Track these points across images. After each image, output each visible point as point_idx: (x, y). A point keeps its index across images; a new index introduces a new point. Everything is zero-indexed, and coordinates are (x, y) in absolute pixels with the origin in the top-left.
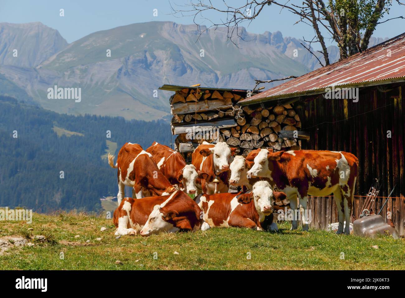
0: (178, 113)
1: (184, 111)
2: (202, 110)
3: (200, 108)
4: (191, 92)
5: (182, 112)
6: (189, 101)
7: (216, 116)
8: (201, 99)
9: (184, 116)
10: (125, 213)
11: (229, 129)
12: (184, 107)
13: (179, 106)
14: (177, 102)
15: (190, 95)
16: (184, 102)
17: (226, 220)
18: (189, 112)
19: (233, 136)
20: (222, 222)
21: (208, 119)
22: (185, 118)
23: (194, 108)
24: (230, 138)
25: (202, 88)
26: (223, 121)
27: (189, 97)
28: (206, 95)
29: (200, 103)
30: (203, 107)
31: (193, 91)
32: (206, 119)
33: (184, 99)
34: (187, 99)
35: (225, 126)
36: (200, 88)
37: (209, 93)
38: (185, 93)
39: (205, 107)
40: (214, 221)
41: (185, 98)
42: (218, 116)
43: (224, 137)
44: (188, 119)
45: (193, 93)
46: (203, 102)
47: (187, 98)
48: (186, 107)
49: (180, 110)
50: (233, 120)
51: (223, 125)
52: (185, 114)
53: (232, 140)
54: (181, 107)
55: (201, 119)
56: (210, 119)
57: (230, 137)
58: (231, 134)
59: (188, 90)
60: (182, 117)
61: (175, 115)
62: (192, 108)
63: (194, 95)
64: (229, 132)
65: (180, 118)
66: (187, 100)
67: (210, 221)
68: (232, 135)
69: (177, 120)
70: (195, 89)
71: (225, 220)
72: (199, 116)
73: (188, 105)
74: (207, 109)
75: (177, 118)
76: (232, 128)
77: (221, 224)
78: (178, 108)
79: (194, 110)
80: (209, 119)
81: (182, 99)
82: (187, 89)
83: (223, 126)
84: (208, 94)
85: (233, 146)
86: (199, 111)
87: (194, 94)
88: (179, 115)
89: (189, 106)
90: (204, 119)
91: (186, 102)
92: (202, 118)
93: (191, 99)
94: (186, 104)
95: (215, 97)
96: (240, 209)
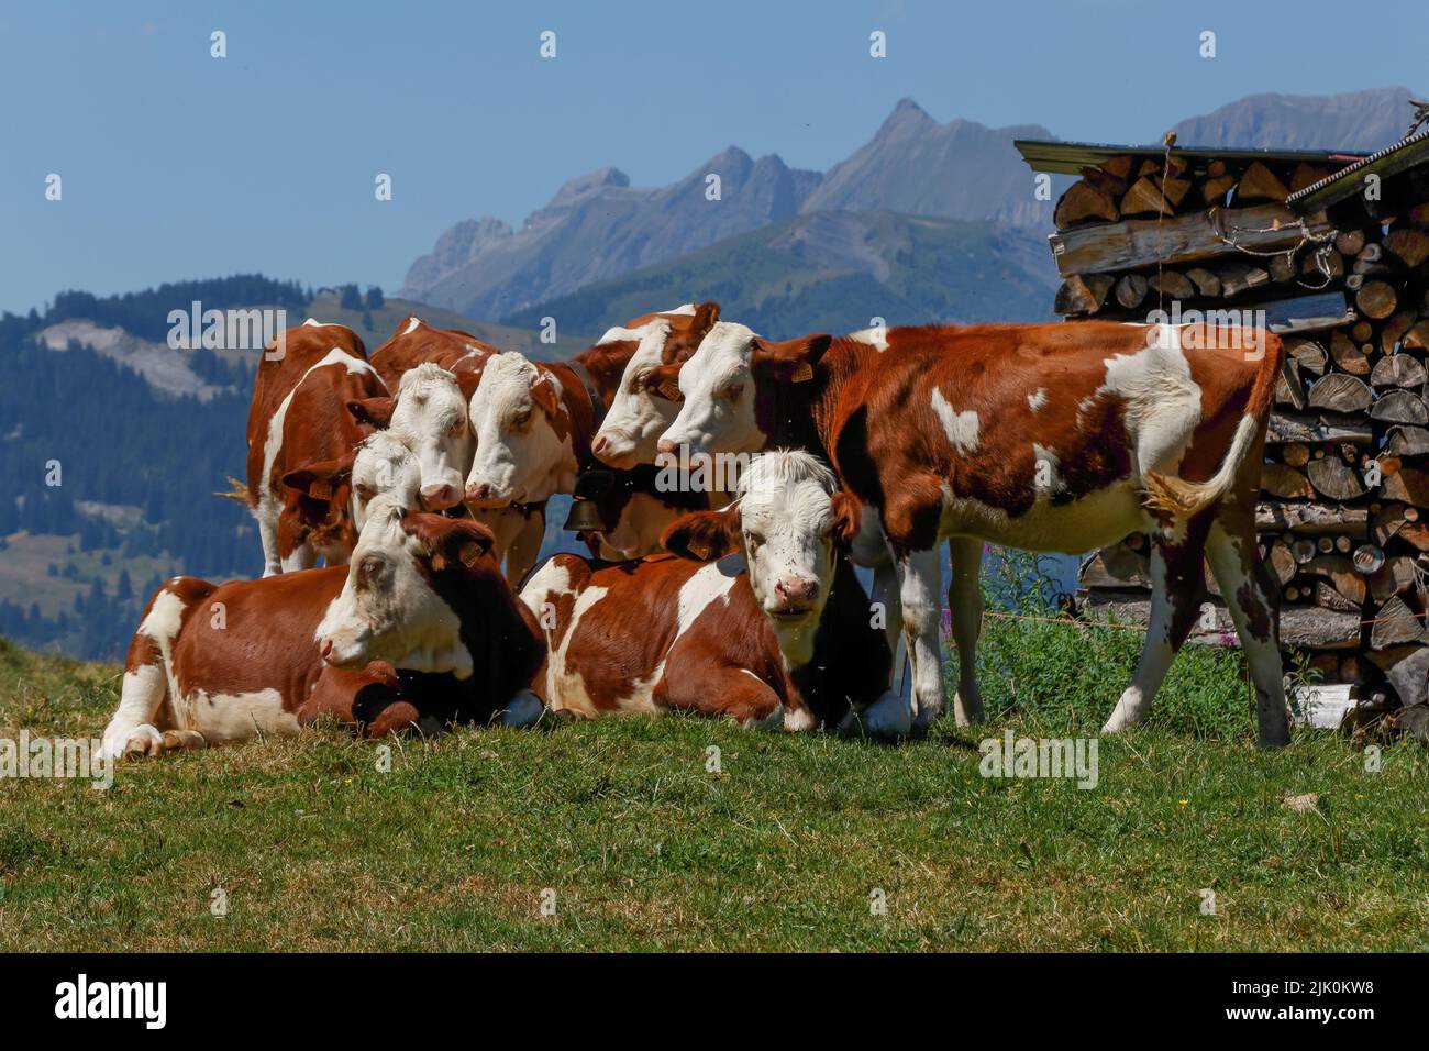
0: (1085, 268)
1: (1110, 259)
2: (1192, 250)
3: (1186, 245)
4: (1140, 174)
5: (1102, 265)
6: (1133, 212)
7: (1256, 278)
8: (1191, 205)
9: (1113, 280)
10: (152, 654)
11: (1321, 337)
12: (1111, 241)
13: (1087, 238)
14: (1081, 217)
15: (1137, 187)
16: (1113, 217)
17: (646, 677)
18: (1134, 263)
19: (1338, 369)
20: (627, 690)
21: (1222, 289)
22: (1118, 292)
23: (1155, 243)
24: (1323, 379)
25: (1187, 149)
26: (1290, 302)
27: (1135, 193)
28: (1214, 181)
29: (1186, 220)
30: (1202, 239)
31: (1153, 164)
32: (1215, 293)
33: (1110, 203)
34: (1123, 205)
35: (1299, 324)
36: (1178, 152)
37: (1226, 173)
38: (1118, 179)
39: (1204, 237)
40: (590, 687)
41: (1118, 201)
42: (1264, 276)
43: (1296, 373)
44: (1128, 295)
45: (1150, 178)
46: (1200, 215)
47: (1127, 198)
48: (1120, 240)
49: (1096, 256)
50: (1338, 296)
51: (1291, 321)
52: (1119, 275)
53: (1335, 384)
54: (1097, 240)
55: (1191, 292)
56: (1230, 290)
57: (1326, 371)
58: (1331, 358)
59: (1127, 163)
60: (1102, 289)
61: (1071, 276)
62: (1149, 246)
63: (1155, 184)
64: (1319, 352)
65: (1093, 292)
66: (1127, 209)
67: (575, 685)
68: (1332, 365)
69: (1078, 298)
70: (1156, 157)
71: (642, 681)
72: (1182, 280)
73: (1130, 231)
74: (1217, 248)
75: (1078, 290)
76: (1334, 333)
77: (622, 702)
78: (1084, 247)
79: (1157, 255)
80: (1226, 294)
81: (1099, 205)
82: (1124, 159)
83: (1290, 325)
84: (1222, 181)
85: (1340, 413)
86: (1180, 259)
87: (1157, 180)
88: (1087, 279)
89: (1135, 234)
90: (1202, 293)
91: (1122, 218)
92: (1196, 288)
93: (1144, 202)
94: (1121, 228)
95: (1255, 191)
96: (716, 621)
